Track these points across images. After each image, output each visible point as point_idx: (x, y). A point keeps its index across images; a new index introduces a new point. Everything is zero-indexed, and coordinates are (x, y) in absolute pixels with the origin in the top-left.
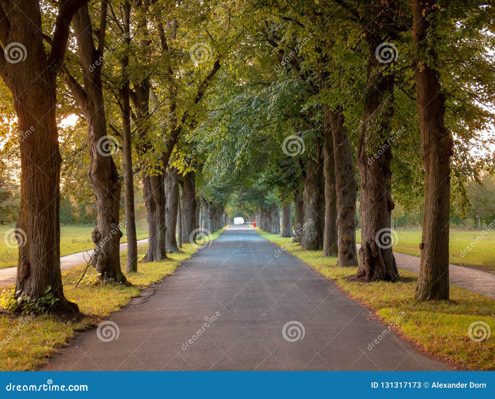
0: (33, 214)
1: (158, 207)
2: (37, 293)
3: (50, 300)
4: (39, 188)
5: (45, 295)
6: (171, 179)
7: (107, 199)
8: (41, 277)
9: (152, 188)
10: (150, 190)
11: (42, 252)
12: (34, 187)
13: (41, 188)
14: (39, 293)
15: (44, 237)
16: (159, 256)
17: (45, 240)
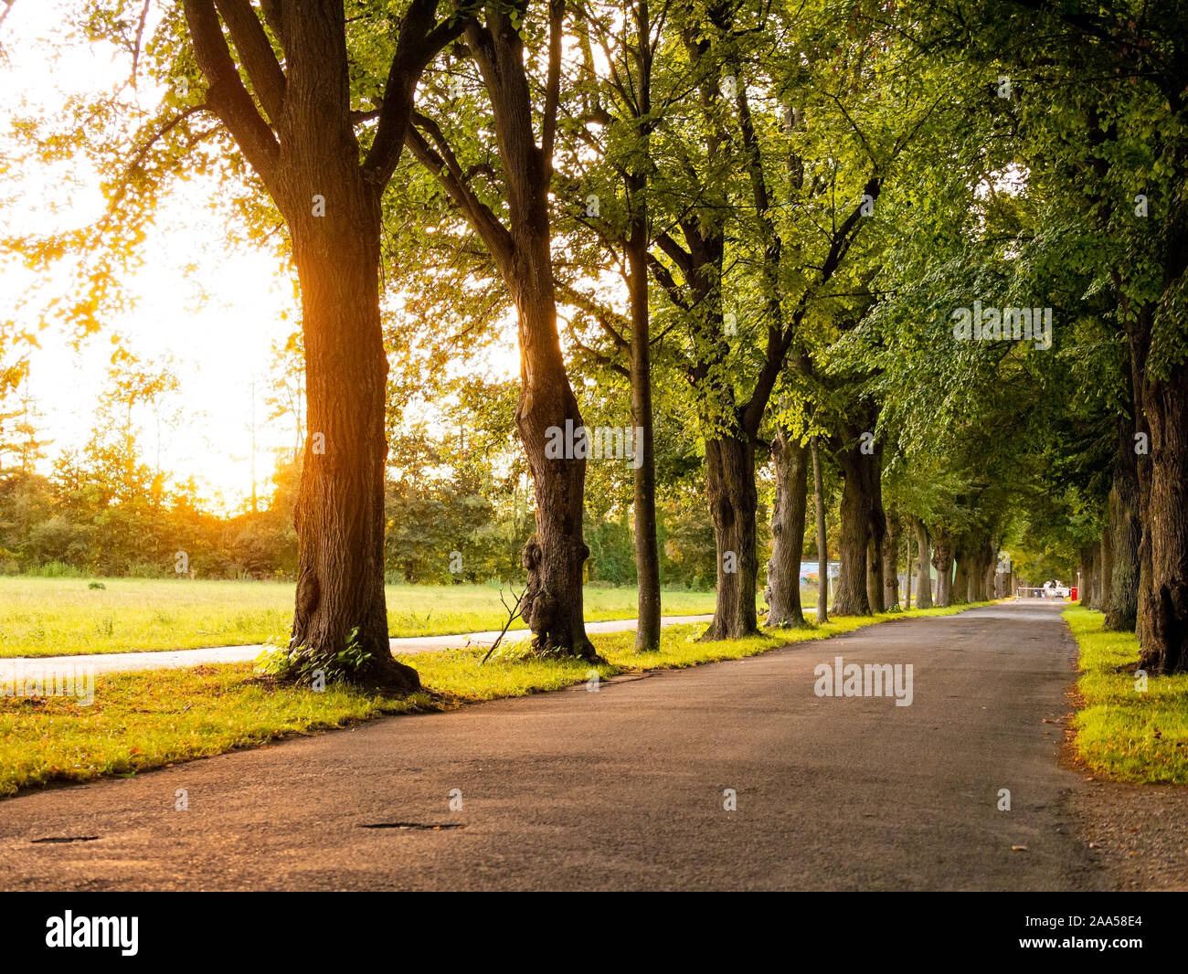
0: (325, 479)
1: (738, 515)
2: (331, 641)
3: (354, 657)
4: (338, 422)
5: (345, 647)
6: (790, 457)
7: (555, 473)
8: (339, 608)
9: (726, 472)
10: (721, 476)
11: (343, 557)
12: (328, 422)
13: (342, 423)
14: (335, 642)
15: (346, 526)
16: (739, 626)
17: (348, 533)
